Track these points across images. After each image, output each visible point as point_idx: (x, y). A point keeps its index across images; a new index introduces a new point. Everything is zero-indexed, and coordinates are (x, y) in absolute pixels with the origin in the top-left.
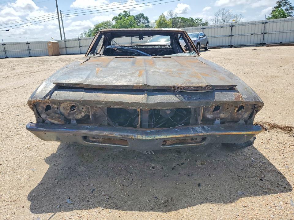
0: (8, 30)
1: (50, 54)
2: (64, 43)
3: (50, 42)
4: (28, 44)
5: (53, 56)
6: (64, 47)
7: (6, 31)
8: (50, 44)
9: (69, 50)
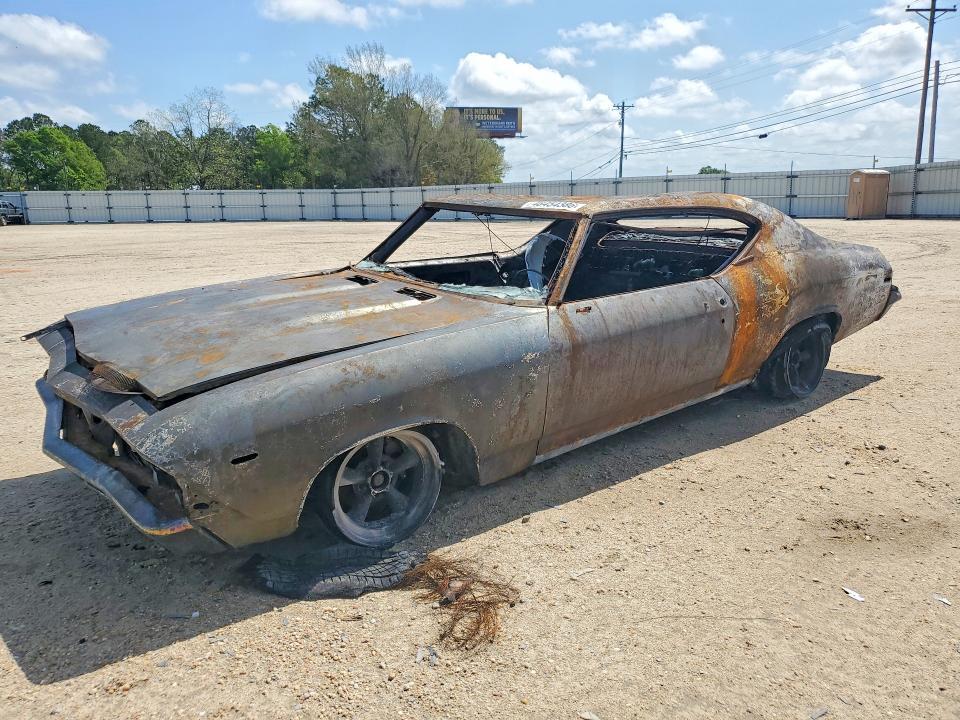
0: (765, 136)
1: (852, 212)
2: (912, 175)
3: (858, 173)
4: (792, 176)
5: (857, 219)
6: (911, 190)
7: (761, 137)
8: (857, 180)
9: (924, 203)
